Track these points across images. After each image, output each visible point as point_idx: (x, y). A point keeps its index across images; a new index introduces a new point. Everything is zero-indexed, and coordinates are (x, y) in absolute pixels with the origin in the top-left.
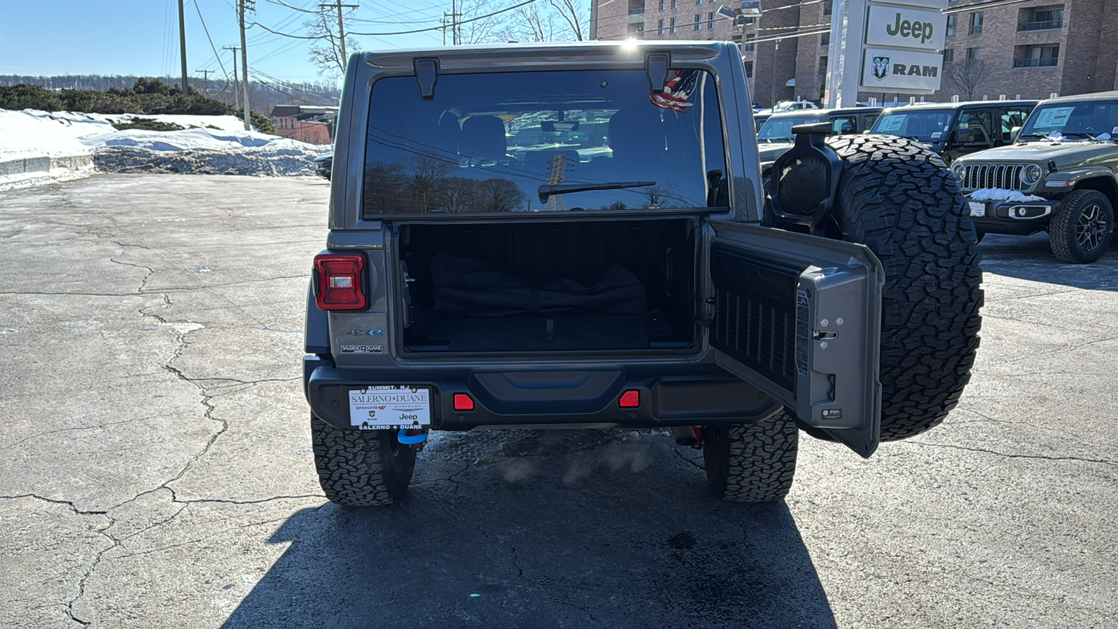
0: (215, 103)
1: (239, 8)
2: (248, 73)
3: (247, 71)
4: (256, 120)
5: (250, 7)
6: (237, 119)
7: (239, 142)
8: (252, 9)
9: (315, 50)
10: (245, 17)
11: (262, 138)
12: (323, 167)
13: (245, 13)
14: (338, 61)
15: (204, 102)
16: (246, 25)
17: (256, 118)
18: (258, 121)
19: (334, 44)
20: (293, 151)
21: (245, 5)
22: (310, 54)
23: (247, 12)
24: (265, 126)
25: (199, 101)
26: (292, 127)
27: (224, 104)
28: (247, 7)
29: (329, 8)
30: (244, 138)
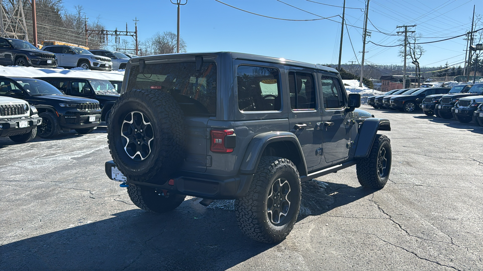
0: (350, 75)
1: (364, 35)
2: (364, 62)
3: (364, 61)
4: (365, 82)
5: (369, 35)
6: (357, 81)
7: (350, 91)
8: (370, 36)
9: (401, 51)
10: (366, 39)
11: (360, 89)
12: (378, 101)
13: (366, 37)
14: (411, 56)
15: (346, 74)
16: (366, 42)
17: (365, 80)
18: (366, 82)
19: (410, 48)
20: (370, 94)
21: (367, 34)
22: (399, 53)
23: (367, 37)
24: (369, 84)
25: (343, 74)
26: (388, 85)
27: (354, 75)
28: (368, 35)
29: (401, 33)
30: (352, 89)
